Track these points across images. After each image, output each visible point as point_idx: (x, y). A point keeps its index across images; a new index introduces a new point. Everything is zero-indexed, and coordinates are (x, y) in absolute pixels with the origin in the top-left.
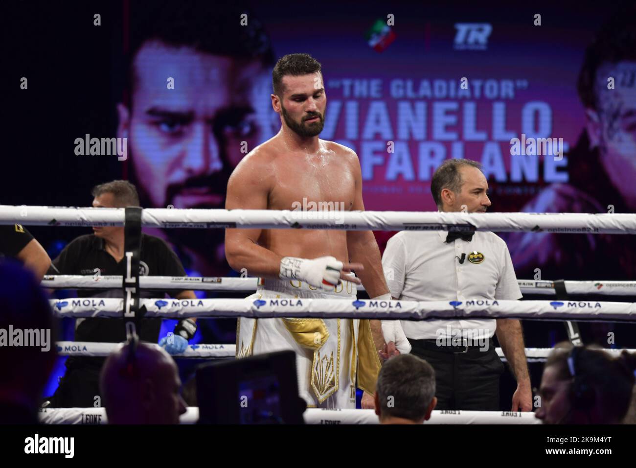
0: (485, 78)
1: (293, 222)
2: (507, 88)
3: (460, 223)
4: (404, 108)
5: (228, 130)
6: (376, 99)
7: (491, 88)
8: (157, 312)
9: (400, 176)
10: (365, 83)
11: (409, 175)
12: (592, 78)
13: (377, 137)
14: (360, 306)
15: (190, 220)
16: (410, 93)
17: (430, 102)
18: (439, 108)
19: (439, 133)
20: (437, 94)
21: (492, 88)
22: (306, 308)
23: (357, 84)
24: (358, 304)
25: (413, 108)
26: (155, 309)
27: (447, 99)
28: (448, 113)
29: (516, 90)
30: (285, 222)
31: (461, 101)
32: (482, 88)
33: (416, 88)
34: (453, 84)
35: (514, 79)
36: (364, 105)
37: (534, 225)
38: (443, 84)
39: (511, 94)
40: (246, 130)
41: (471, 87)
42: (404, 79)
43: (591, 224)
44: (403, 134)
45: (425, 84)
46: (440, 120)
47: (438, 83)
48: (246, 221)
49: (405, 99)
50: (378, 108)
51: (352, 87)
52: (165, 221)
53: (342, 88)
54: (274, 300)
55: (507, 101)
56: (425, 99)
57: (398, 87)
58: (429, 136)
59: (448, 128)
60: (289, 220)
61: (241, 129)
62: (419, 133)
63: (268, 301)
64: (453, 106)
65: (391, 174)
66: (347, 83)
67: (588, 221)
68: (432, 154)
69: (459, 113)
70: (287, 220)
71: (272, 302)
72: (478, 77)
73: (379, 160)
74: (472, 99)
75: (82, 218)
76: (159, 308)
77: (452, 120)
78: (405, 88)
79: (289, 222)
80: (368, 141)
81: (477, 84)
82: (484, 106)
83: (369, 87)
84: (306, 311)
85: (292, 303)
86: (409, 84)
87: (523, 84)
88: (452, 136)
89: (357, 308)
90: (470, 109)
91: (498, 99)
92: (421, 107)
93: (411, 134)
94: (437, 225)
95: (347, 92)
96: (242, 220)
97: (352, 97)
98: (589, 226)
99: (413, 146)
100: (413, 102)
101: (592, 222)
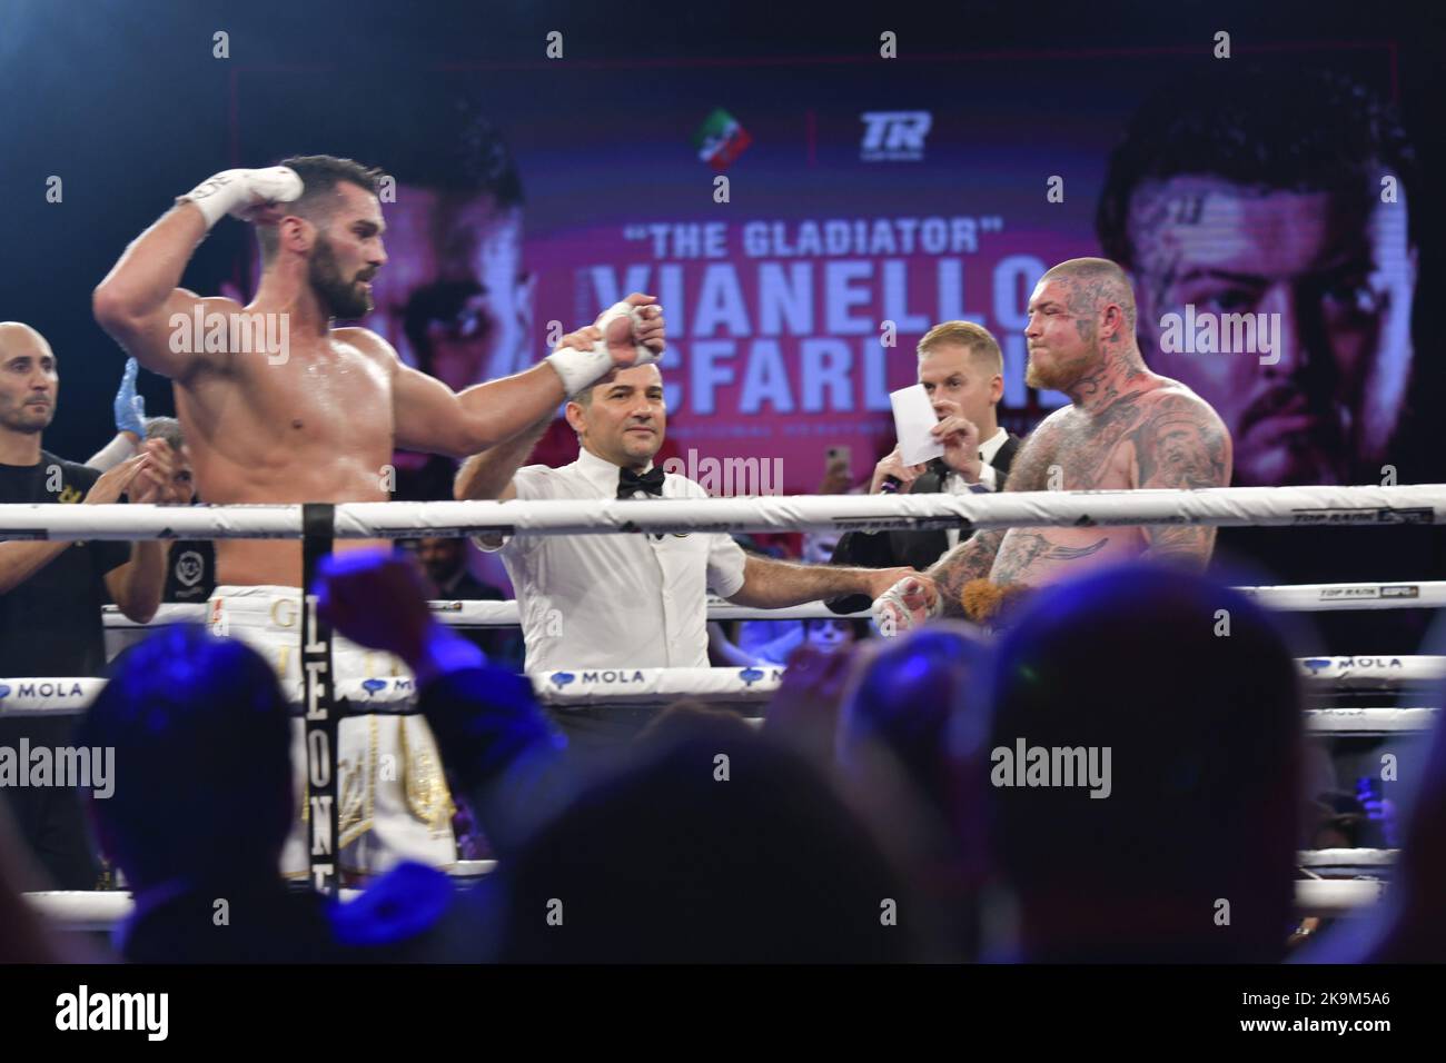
0: (921, 214)
1: (623, 521)
2: (964, 232)
3: (940, 513)
4: (770, 276)
5: (435, 327)
6: (716, 261)
7: (935, 235)
8: (367, 702)
9: (766, 403)
10: (694, 230)
11: (783, 403)
12: (1123, 212)
13: (721, 331)
14: (754, 680)
15: (426, 523)
16: (782, 249)
17: (819, 263)
18: (837, 274)
19: (838, 320)
20: (833, 249)
21: (935, 232)
22: (651, 686)
23: (680, 231)
24: (748, 675)
25: (787, 274)
26: (363, 695)
27: (851, 256)
28: (854, 283)
29: (980, 234)
30: (608, 522)
31: (878, 260)
32: (917, 233)
33: (792, 237)
34: (861, 227)
35: (976, 215)
36: (694, 272)
37: (1080, 514)
38: (844, 227)
39: (972, 245)
40: (470, 325)
41: (897, 234)
42: (769, 220)
43: (1186, 510)
44: (770, 324)
45: (809, 228)
46: (840, 296)
47: (832, 227)
48: (534, 522)
49: (771, 258)
50: (721, 278)
51: (670, 238)
52: (378, 526)
53: (650, 239)
54: (590, 673)
55: (964, 256)
56: (808, 257)
57: (757, 235)
58: (819, 329)
59: (854, 311)
60: (615, 517)
61: (460, 324)
62: (801, 322)
63: (579, 674)
64: (863, 269)
65: (749, 402)
66: (660, 231)
67: (1180, 505)
68: (826, 361)
69: (875, 283)
70: (610, 518)
71: (586, 676)
72: (907, 215)
73: (725, 375)
74: (898, 255)
75: (219, 525)
76: (372, 693)
77: (861, 296)
78: (770, 236)
79: (615, 522)
80: (704, 339)
81: (907, 226)
82: (922, 269)
83: (702, 237)
84: (651, 691)
85: (626, 677)
86: (779, 229)
87: (994, 223)
88: (863, 325)
89: (749, 684)
90: (895, 274)
91: (948, 253)
92: (802, 273)
93: (784, 324)
94: (897, 519)
95: (660, 248)
96: (526, 521)
97: (670, 258)
98: (1181, 513)
99: (789, 345)
100: (786, 263)
101: (1188, 505)
